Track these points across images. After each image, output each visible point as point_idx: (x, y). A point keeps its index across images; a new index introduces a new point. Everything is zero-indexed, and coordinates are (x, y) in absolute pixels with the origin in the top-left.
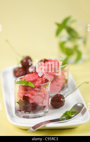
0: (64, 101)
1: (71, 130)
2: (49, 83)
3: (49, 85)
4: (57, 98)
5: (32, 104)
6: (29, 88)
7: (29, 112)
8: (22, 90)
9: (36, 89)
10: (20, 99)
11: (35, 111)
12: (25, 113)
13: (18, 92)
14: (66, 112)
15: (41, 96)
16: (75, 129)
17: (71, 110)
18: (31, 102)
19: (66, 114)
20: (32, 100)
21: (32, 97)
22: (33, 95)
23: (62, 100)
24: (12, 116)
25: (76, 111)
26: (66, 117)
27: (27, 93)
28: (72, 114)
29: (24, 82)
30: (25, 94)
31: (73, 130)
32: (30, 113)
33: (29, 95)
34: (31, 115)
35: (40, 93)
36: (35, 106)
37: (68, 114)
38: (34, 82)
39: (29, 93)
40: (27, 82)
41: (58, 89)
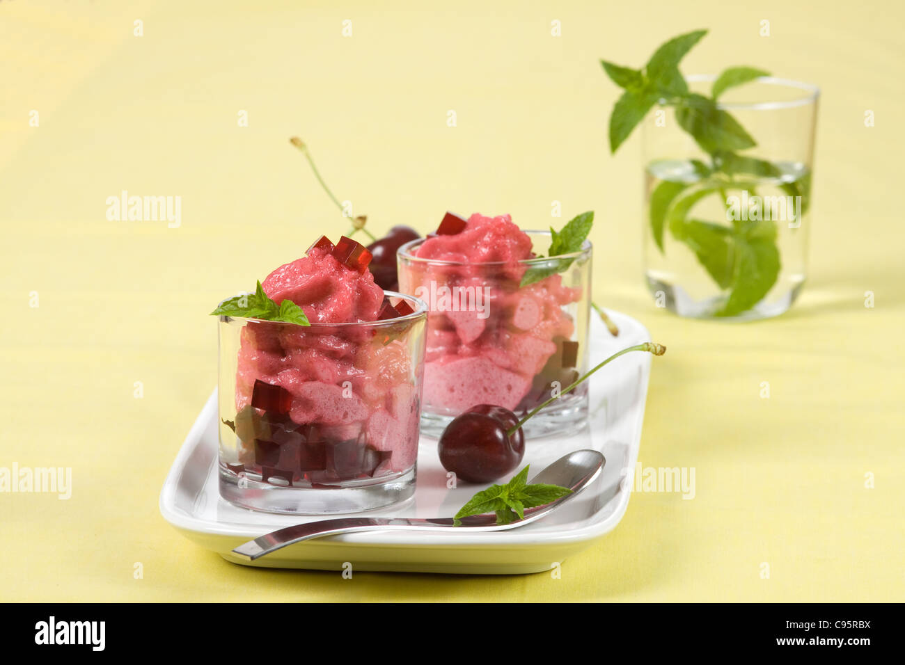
1: (506, 582)
5: (305, 428)
6: (288, 339)
12: (265, 480)
16: (529, 580)
18: (300, 416)
20: (307, 404)
21: (307, 389)
22: (310, 376)
23: (499, 434)
25: (554, 486)
27: (282, 366)
29: (258, 301)
30: (273, 372)
32: (291, 485)
33: (288, 379)
39: (289, 366)
40: (279, 301)
41: (510, 388)
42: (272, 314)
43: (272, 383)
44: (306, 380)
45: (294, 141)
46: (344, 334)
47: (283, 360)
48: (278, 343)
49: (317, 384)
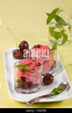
0: (53, 79)
2: (42, 66)
3: (41, 68)
4: (48, 77)
5: (28, 83)
6: (26, 71)
7: (26, 89)
8: (21, 72)
9: (31, 71)
10: (19, 79)
11: (31, 88)
12: (22, 89)
13: (17, 73)
14: (55, 88)
15: (35, 76)
17: (59, 87)
18: (27, 81)
19: (54, 90)
20: (29, 79)
22: (29, 76)
23: (51, 78)
24: (12, 92)
26: (55, 93)
27: (24, 74)
28: (59, 91)
30: (23, 75)
31: (60, 103)
33: (25, 76)
34: (27, 91)
35: (34, 74)
36: (31, 84)
37: (56, 90)
38: (29, 65)
39: (25, 74)
40: (24, 65)
41: (48, 68)
42: (24, 68)
43: (23, 76)
44: (28, 76)
45: (8, 28)
46: (33, 70)
47: (25, 73)
48: (24, 71)
49: (30, 77)
